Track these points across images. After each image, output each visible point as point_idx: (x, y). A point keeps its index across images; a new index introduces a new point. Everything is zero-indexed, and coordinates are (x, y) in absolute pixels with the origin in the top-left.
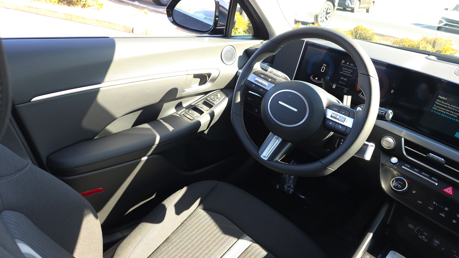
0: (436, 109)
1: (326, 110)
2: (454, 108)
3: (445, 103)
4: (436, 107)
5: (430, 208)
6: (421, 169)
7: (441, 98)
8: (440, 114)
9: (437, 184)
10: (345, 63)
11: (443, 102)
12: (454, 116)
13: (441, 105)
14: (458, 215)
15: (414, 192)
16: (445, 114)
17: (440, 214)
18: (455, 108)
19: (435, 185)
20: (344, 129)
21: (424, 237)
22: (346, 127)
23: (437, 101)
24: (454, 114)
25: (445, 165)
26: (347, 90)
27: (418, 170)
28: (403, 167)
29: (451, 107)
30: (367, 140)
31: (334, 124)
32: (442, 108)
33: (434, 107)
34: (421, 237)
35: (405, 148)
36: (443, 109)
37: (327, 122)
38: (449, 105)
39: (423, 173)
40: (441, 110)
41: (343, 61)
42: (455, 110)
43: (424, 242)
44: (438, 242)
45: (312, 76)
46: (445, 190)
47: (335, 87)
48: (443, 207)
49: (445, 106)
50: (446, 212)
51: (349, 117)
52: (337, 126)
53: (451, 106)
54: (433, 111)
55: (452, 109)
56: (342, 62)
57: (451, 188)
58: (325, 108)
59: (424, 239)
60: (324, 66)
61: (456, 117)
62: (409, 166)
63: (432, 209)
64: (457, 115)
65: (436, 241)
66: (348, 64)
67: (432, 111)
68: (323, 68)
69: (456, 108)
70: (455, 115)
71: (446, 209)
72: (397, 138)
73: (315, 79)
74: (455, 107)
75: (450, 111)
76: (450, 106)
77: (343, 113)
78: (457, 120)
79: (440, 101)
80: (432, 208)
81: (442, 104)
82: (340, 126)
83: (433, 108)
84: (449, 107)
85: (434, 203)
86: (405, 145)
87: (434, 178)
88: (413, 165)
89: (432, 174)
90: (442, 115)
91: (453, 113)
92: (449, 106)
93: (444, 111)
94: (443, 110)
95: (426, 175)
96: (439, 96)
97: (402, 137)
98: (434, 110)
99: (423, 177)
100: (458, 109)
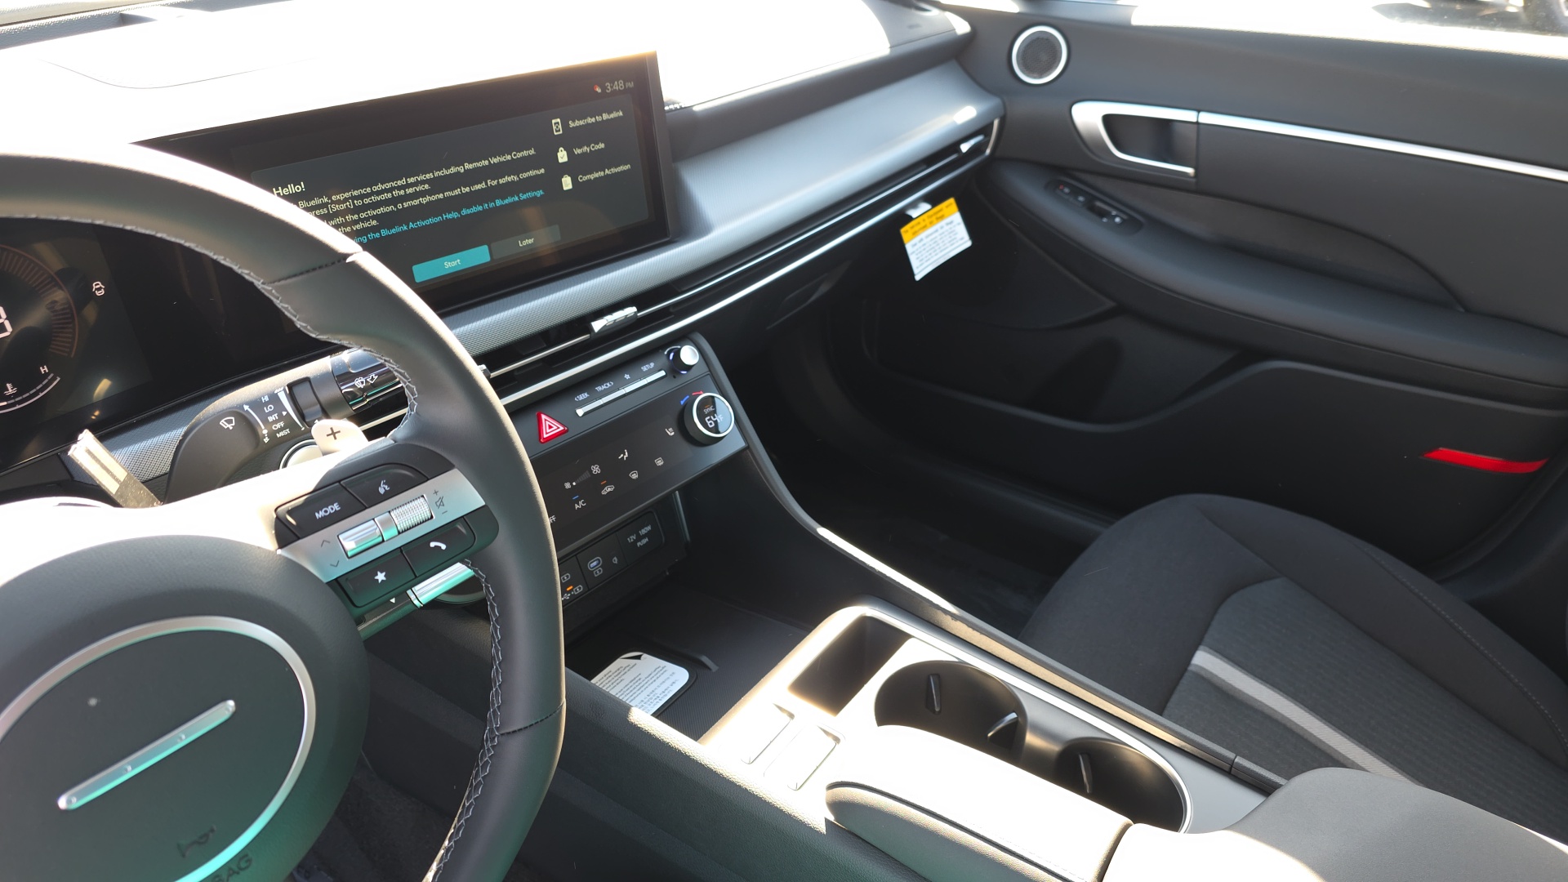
2: (346, 200)
5: (577, 506)
12: (366, 225)
14: (622, 455)
17: (604, 493)
18: (349, 198)
21: (571, 587)
24: (364, 220)
29: (339, 202)
37: (360, 589)
38: (326, 200)
42: (354, 204)
48: (586, 476)
53: (334, 198)
55: (343, 206)
58: (280, 555)
59: (576, 591)
61: (374, 223)
63: (583, 503)
64: (374, 217)
65: (592, 565)
69: (353, 198)
70: (367, 219)
71: (596, 469)
74: (347, 195)
75: (346, 219)
76: (333, 202)
77: (382, 491)
78: (384, 232)
80: (580, 503)
84: (332, 209)
85: (568, 485)
91: (356, 217)
92: (328, 203)
100: (361, 197)
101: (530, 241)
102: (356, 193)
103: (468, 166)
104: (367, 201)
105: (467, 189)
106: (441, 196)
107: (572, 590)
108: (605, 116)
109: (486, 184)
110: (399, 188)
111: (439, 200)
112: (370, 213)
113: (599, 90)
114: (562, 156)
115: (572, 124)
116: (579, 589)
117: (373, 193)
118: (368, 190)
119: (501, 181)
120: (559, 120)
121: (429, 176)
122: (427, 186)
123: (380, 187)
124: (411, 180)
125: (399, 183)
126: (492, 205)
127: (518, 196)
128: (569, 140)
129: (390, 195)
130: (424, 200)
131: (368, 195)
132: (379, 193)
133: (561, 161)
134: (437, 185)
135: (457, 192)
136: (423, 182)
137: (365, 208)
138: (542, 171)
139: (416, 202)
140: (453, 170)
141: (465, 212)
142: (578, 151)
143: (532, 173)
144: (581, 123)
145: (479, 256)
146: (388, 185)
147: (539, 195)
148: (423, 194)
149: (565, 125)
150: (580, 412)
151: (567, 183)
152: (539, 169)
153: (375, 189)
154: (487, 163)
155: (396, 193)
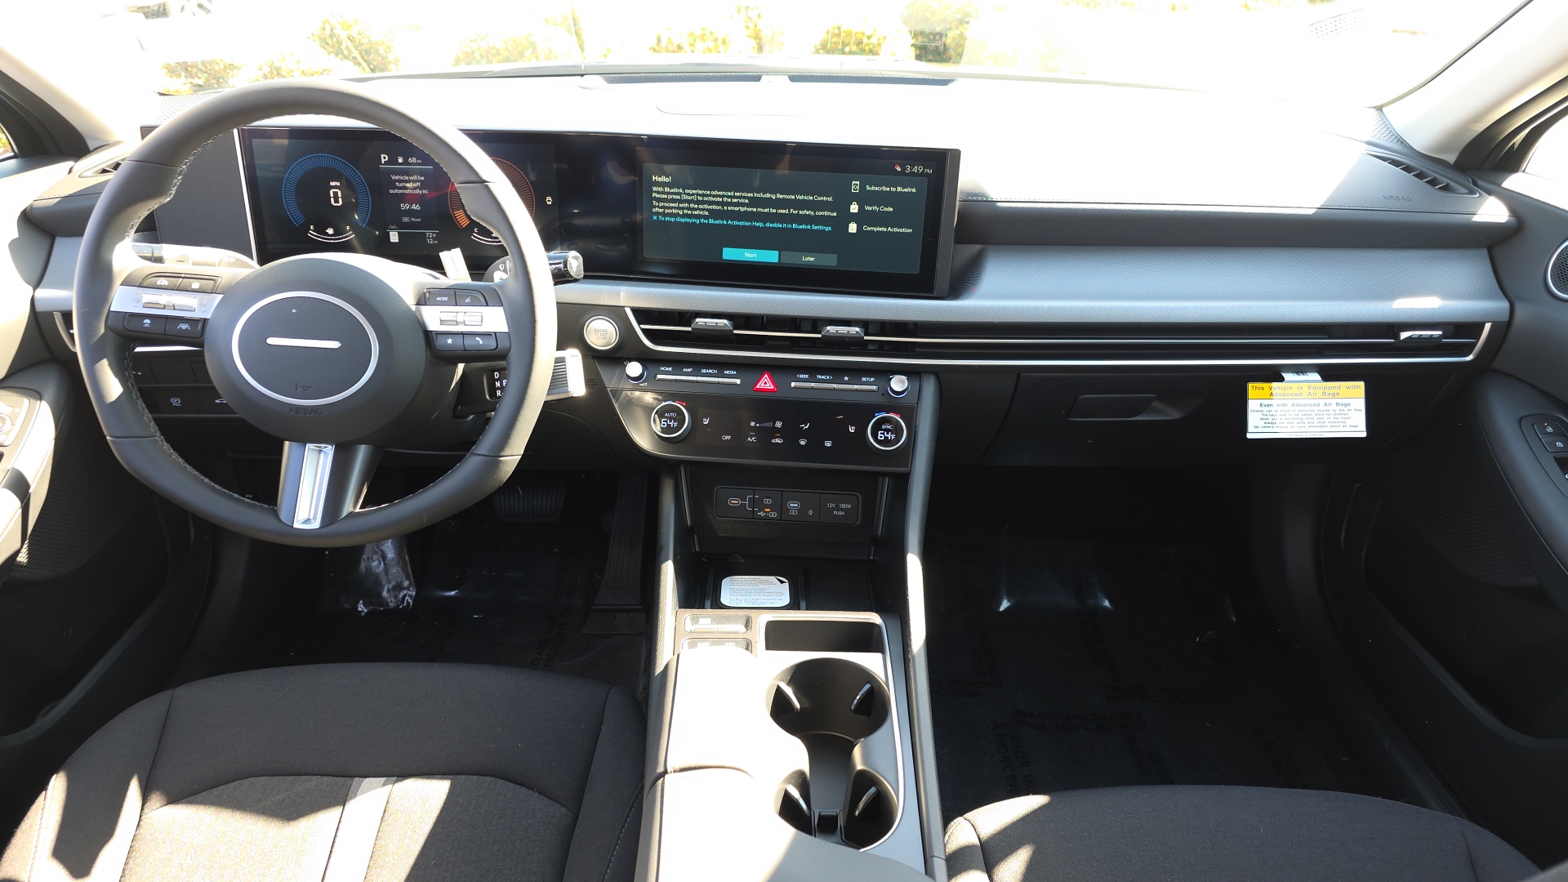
0: (661, 210)
1: (417, 309)
2: (693, 194)
3: (673, 190)
4: (658, 207)
5: (749, 439)
6: (697, 363)
7: (660, 179)
8: (673, 220)
9: (738, 381)
10: (393, 161)
11: (667, 189)
12: (701, 213)
13: (666, 196)
14: (803, 426)
15: (706, 422)
16: (684, 216)
17: (773, 441)
18: (695, 194)
19: (736, 384)
20: (491, 344)
21: (769, 510)
22: (493, 335)
23: (655, 192)
24: (700, 210)
25: (735, 332)
26: (434, 235)
27: (691, 369)
28: (659, 376)
29: (688, 194)
30: (560, 347)
31: (459, 340)
32: (671, 205)
33: (655, 207)
34: (762, 514)
35: (643, 330)
36: (673, 205)
37: (440, 342)
38: (681, 191)
39: (704, 371)
40: (671, 208)
41: (385, 158)
42: (697, 198)
43: (773, 519)
44: (796, 505)
45: (312, 227)
46: (758, 387)
47: (397, 237)
48: (770, 424)
49: (674, 197)
50: (780, 432)
51: (487, 305)
52: (469, 342)
53: (686, 191)
54: (658, 218)
55: (690, 198)
56: (383, 161)
57: (766, 376)
58: (413, 308)
59: (771, 515)
60: (336, 187)
61: (707, 213)
62: (670, 369)
63: (755, 439)
64: (707, 210)
65: (792, 505)
66: (400, 160)
67: (655, 218)
68: (335, 194)
69: (698, 195)
70: (703, 210)
71: (779, 424)
72: (614, 313)
73: (327, 234)
74: (694, 191)
75: (689, 206)
76: (685, 193)
77: (466, 301)
78: (711, 221)
79: (661, 189)
81: (668, 193)
82: (477, 339)
83: (654, 210)
84: (683, 197)
85: (753, 424)
86: (639, 323)
87: (727, 372)
88: (678, 362)
89: (720, 365)
90: (678, 219)
91: (696, 206)
92: (681, 193)
93: (679, 208)
94: (675, 208)
95: (710, 371)
96: (654, 178)
97: (624, 307)
98: (657, 213)
99: (707, 378)
100: (703, 195)
101: (812, 259)
102: (700, 192)
103: (779, 196)
104: (706, 199)
105: (774, 211)
106: (755, 210)
107: (768, 512)
108: (899, 189)
109: (789, 211)
110: (728, 197)
111: (752, 211)
112: (706, 206)
113: (899, 169)
114: (854, 208)
115: (868, 188)
116: (773, 515)
117: (710, 195)
118: (709, 192)
119: (801, 212)
120: (858, 183)
121: (749, 195)
122: (747, 201)
123: (716, 193)
124: (737, 194)
125: (729, 194)
126: (789, 226)
127: (811, 226)
128: (863, 198)
129: (721, 200)
130: (742, 209)
131: (707, 196)
132: (714, 196)
133: (852, 211)
134: (754, 202)
135: (766, 210)
136: (745, 198)
137: (703, 202)
138: (835, 214)
139: (737, 209)
140: (768, 195)
141: (768, 225)
142: (868, 208)
143: (826, 213)
144: (877, 189)
145: (771, 256)
146: (721, 193)
147: (827, 230)
148: (743, 205)
149: (862, 187)
150: (793, 384)
151: (853, 228)
152: (833, 212)
153: (713, 193)
154: (793, 197)
155: (725, 199)
